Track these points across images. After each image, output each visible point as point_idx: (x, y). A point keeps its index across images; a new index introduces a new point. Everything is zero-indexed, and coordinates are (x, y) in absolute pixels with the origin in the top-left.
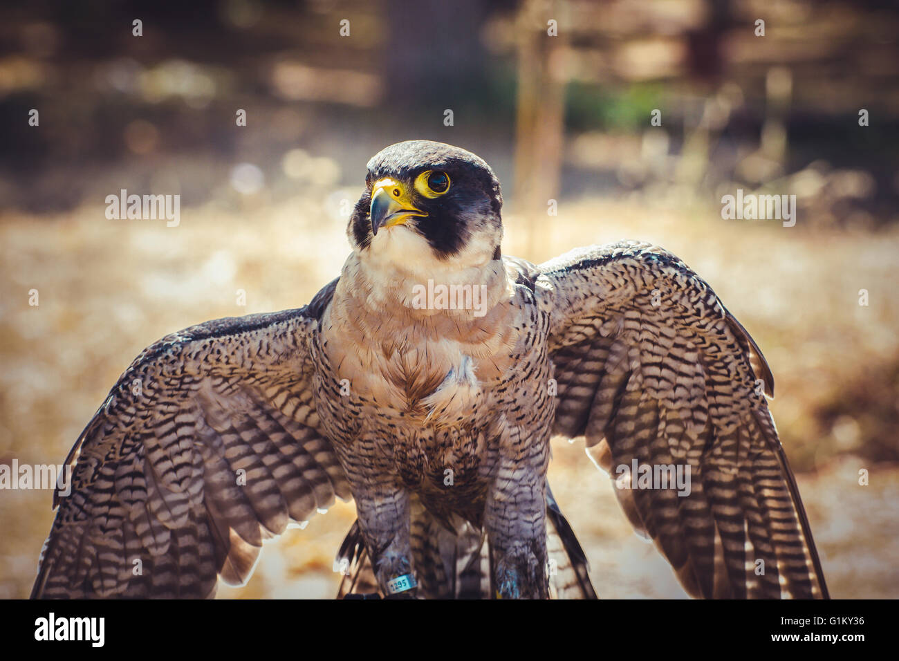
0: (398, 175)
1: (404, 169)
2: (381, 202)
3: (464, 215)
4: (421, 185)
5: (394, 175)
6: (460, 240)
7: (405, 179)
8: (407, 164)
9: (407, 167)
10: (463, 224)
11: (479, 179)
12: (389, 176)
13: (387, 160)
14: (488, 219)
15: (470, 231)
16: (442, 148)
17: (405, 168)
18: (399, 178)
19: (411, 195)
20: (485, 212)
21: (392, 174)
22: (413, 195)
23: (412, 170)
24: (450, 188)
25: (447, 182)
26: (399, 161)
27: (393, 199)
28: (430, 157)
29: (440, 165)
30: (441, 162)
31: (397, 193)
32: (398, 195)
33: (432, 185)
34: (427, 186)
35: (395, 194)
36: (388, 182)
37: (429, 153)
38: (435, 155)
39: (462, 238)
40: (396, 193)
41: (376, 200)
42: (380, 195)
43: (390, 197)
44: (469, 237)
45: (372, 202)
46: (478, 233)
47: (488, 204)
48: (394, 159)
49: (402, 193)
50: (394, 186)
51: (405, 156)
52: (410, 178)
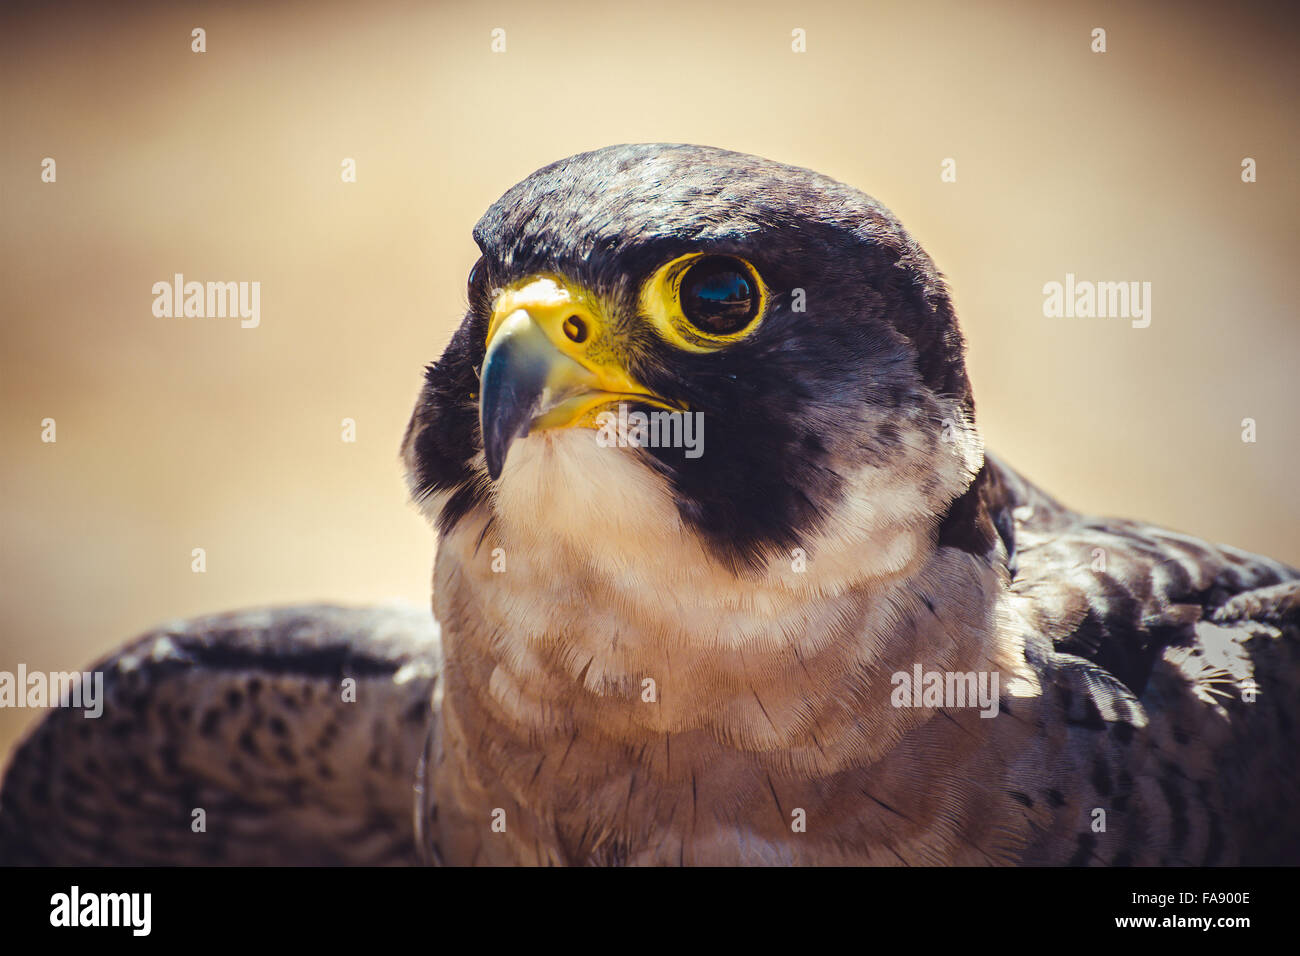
0: (584, 267)
1: (603, 244)
2: (520, 360)
3: (817, 414)
4: (660, 305)
5: (569, 268)
6: (803, 499)
7: (609, 282)
8: (615, 228)
9: (616, 239)
10: (815, 445)
11: (875, 285)
12: (550, 269)
13: (544, 210)
14: (903, 422)
15: (840, 469)
16: (744, 173)
17: (608, 241)
18: (585, 274)
19: (625, 338)
20: (896, 396)
21: (562, 261)
22: (632, 338)
23: (631, 248)
24: (766, 320)
25: (755, 297)
26: (587, 218)
27: (561, 352)
28: (697, 204)
29: (732, 238)
30: (741, 226)
31: (577, 329)
32: (580, 338)
33: (696, 307)
34: (676, 308)
35: (569, 334)
36: (546, 292)
37: (697, 193)
38: (716, 200)
39: (811, 495)
40: (574, 330)
41: (503, 351)
42: (517, 335)
43: (550, 342)
44: (835, 488)
45: (487, 359)
46: (868, 472)
47: (906, 370)
48: (571, 206)
49: (594, 329)
50: (566, 305)
51: (611, 197)
52: (624, 279)
